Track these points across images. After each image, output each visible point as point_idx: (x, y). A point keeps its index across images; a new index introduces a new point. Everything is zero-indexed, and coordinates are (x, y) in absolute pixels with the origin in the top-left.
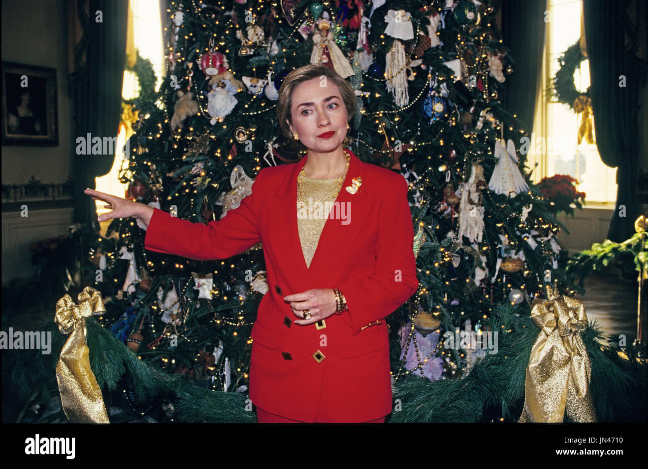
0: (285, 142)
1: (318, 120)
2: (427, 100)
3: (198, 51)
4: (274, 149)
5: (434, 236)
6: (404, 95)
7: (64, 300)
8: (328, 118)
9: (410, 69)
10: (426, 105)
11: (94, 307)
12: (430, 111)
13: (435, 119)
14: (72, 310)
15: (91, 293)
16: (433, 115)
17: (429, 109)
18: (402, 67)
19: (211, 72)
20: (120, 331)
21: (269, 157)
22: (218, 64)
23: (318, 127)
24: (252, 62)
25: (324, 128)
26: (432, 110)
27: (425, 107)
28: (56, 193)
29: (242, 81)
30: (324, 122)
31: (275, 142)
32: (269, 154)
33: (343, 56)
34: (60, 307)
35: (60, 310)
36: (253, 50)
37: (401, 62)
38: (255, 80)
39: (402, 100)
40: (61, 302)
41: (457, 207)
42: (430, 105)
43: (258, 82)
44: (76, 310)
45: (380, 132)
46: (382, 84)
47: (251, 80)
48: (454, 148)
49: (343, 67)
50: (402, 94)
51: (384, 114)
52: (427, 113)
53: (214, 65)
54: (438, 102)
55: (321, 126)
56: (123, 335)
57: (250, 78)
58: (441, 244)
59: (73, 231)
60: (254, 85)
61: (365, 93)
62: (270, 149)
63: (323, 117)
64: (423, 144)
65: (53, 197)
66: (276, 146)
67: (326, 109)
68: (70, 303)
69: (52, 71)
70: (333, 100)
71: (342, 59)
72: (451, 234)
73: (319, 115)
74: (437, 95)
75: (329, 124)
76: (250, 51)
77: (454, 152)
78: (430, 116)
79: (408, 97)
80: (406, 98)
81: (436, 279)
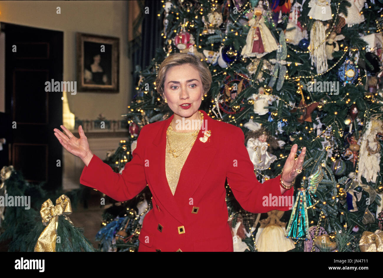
0: (227, 99)
1: (181, 94)
2: (341, 68)
3: (175, 31)
4: (220, 104)
5: (332, 174)
6: (324, 64)
7: (47, 203)
8: (188, 94)
9: (336, 42)
10: (340, 71)
11: (64, 209)
12: (343, 76)
13: (347, 82)
14: (50, 210)
15: (64, 200)
16: (346, 79)
17: (342, 74)
18: (322, 42)
19: (181, 47)
20: (112, 228)
21: (216, 110)
22: (186, 41)
23: (180, 99)
24: (210, 40)
25: (184, 100)
26: (345, 75)
27: (339, 73)
28: (116, 127)
29: (203, 53)
30: (185, 97)
31: (220, 99)
32: (216, 108)
33: (271, 35)
34: (44, 207)
35: (43, 209)
36: (214, 30)
37: (321, 39)
38: (212, 52)
39: (322, 67)
40: (45, 204)
41: (357, 153)
42: (343, 71)
43: (213, 54)
44: (53, 210)
45: (299, 92)
46: (307, 55)
47: (209, 53)
48: (356, 106)
49: (270, 44)
50: (323, 62)
51: (301, 79)
52: (341, 78)
53: (183, 42)
54: (350, 69)
55: (182, 99)
56: (113, 232)
57: (208, 51)
58: (337, 182)
59: (109, 155)
60: (211, 56)
61: (288, 62)
62: (217, 103)
63: (184, 93)
64: (335, 102)
65: (114, 130)
66: (222, 101)
67: (187, 87)
68: (51, 205)
69: (117, 40)
70: (194, 82)
71: (269, 37)
72: (351, 175)
73: (182, 91)
74: (351, 63)
75: (188, 98)
76: (212, 31)
77: (355, 109)
78: (343, 80)
79: (327, 65)
80: (325, 65)
81: (332, 209)
